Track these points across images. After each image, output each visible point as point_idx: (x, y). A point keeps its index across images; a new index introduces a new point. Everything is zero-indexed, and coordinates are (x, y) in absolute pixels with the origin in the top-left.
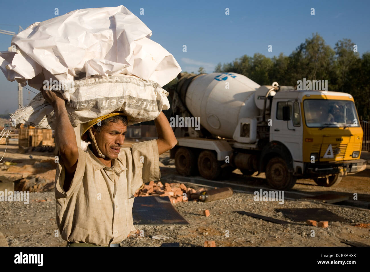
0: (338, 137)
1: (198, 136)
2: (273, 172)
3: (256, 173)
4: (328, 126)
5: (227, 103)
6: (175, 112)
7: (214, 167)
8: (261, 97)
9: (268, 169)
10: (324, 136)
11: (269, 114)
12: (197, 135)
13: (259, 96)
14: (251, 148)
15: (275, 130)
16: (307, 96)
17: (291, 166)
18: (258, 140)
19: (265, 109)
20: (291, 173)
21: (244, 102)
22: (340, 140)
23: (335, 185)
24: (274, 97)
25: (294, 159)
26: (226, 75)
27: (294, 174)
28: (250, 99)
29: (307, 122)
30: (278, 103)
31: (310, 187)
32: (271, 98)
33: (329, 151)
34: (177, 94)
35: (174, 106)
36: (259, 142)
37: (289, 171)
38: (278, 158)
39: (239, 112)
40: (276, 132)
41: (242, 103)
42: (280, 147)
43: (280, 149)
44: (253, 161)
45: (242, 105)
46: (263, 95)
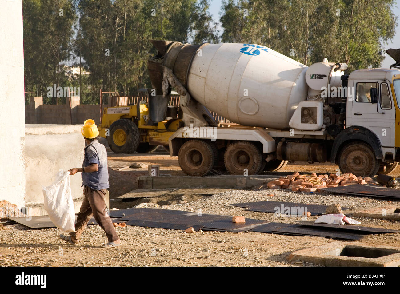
2: (350, 161)
5: (270, 83)
7: (255, 161)
8: (316, 76)
13: (313, 75)
15: (356, 114)
16: (395, 76)
17: (380, 152)
18: (325, 126)
21: (295, 81)
25: (383, 144)
26: (257, 48)
27: (383, 160)
36: (326, 128)
38: (358, 145)
39: (290, 94)
40: (356, 116)
41: (293, 83)
42: (364, 133)
43: (364, 134)
44: (317, 150)
45: (294, 85)
46: (319, 74)
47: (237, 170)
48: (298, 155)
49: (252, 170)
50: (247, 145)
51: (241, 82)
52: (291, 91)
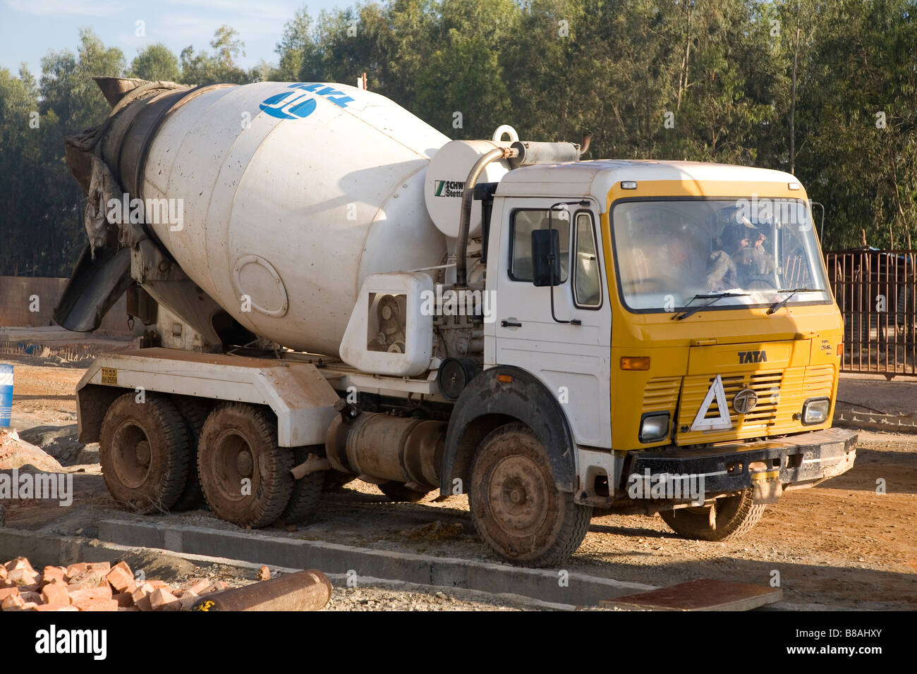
0: (747, 348)
1: (199, 343)
2: (497, 491)
3: (436, 493)
4: (707, 305)
5: (311, 210)
6: (100, 243)
7: (264, 473)
8: (449, 188)
9: (477, 479)
10: (693, 345)
11: (483, 257)
12: (196, 338)
13: (442, 183)
14: (411, 394)
15: (505, 324)
16: (625, 186)
17: (570, 464)
18: (437, 363)
19: (465, 237)
20: (569, 495)
21: (382, 206)
22: (754, 357)
23: (740, 532)
24: (499, 191)
25: (579, 437)
26: (310, 95)
27: (577, 497)
28: (408, 195)
29: (625, 289)
30: (514, 213)
31: (646, 544)
32: (487, 193)
33: (715, 401)
34: (106, 171)
35: (93, 220)
36: (440, 370)
37: (560, 487)
38: (517, 434)
39: (364, 250)
40: (507, 329)
41: (376, 209)
42: (523, 392)
43: (525, 398)
44: (422, 446)
45: (376, 219)
46: (456, 180)
47: (225, 499)
48: (377, 461)
49: (257, 500)
50: (246, 416)
51: (232, 206)
52: (365, 239)
